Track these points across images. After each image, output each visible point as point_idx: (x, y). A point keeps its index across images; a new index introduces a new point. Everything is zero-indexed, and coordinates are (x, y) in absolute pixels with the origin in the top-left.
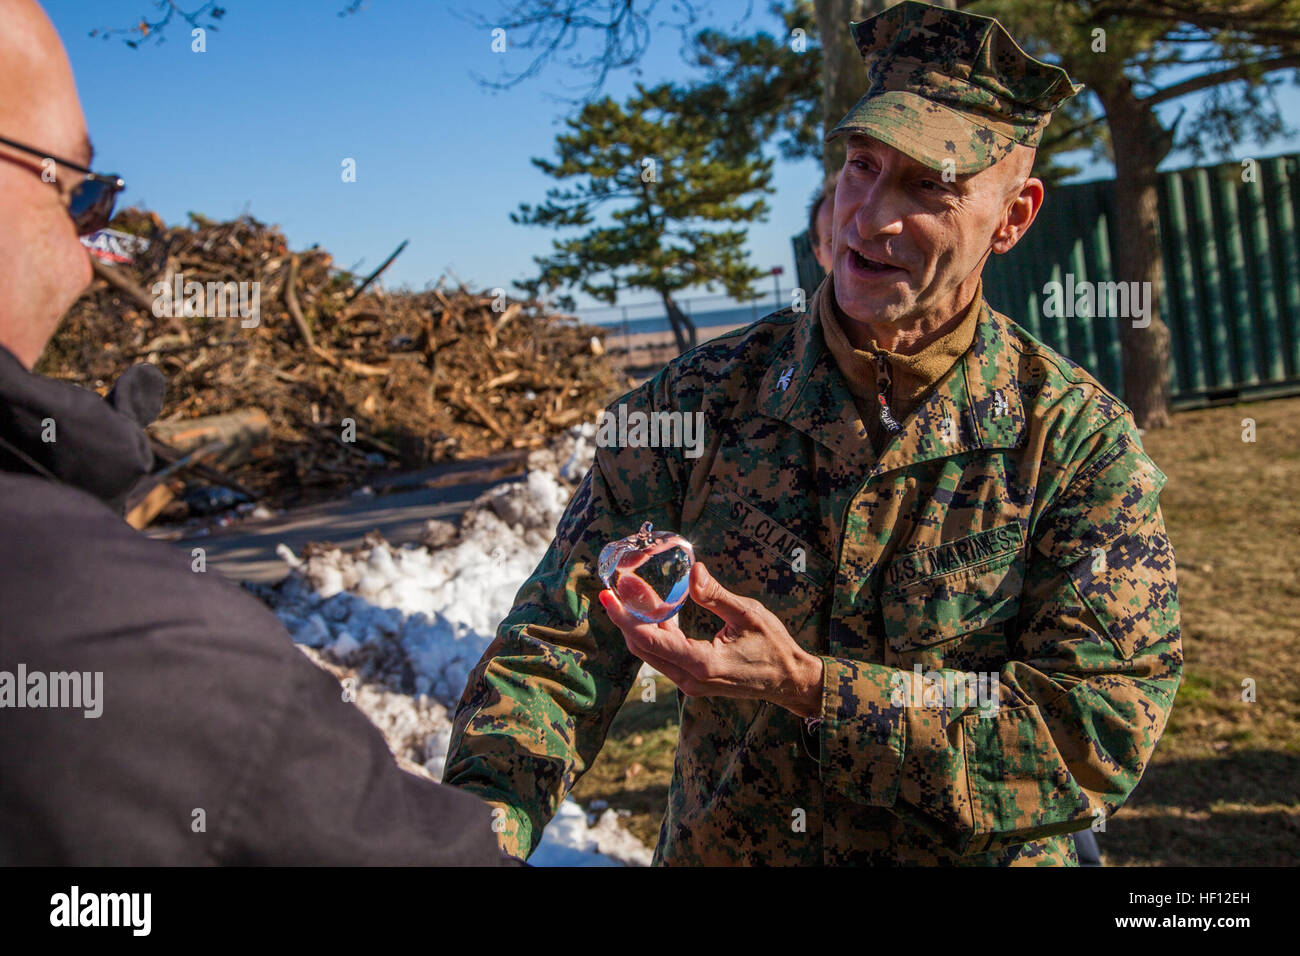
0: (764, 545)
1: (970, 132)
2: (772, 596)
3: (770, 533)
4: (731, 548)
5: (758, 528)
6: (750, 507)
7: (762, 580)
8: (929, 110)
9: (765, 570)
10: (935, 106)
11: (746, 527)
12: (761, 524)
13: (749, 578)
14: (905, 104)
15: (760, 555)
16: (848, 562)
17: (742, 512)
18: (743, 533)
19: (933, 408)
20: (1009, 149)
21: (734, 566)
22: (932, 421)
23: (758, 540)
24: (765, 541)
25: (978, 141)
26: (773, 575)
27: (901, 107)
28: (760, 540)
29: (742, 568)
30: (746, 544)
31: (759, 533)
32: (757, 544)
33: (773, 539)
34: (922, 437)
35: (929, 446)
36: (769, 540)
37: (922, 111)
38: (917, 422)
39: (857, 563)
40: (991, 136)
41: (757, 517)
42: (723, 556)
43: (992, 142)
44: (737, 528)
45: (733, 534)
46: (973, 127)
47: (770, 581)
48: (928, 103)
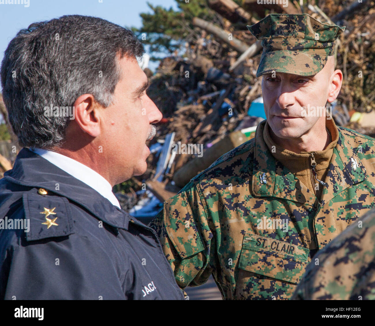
0: (277, 251)
1: (312, 58)
2: (288, 271)
3: (278, 246)
4: (262, 258)
5: (272, 245)
6: (266, 238)
7: (281, 266)
8: (295, 55)
9: (281, 261)
10: (296, 52)
11: (266, 247)
12: (272, 243)
13: (275, 267)
14: (285, 55)
15: (276, 256)
16: (321, 244)
17: (262, 242)
18: (265, 250)
19: (334, 172)
20: (326, 59)
21: (266, 265)
22: (335, 177)
23: (273, 251)
24: (277, 250)
25: (316, 60)
26: (286, 262)
27: (284, 57)
28: (275, 250)
29: (271, 264)
30: (268, 254)
31: (273, 247)
32: (274, 252)
33: (280, 248)
34: (334, 185)
35: (337, 188)
36: (278, 249)
37: (292, 56)
38: (330, 180)
39: (325, 243)
40: (319, 57)
41: (269, 241)
42: (259, 262)
43: (320, 59)
44: (262, 249)
45: (261, 252)
46: (312, 56)
47: (285, 266)
48: (293, 52)
